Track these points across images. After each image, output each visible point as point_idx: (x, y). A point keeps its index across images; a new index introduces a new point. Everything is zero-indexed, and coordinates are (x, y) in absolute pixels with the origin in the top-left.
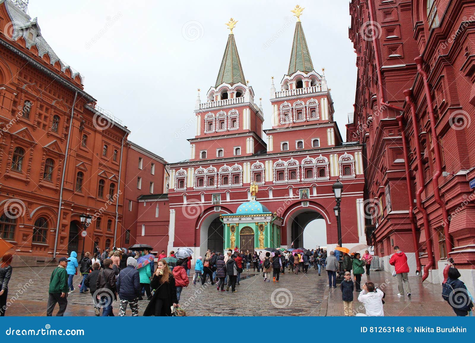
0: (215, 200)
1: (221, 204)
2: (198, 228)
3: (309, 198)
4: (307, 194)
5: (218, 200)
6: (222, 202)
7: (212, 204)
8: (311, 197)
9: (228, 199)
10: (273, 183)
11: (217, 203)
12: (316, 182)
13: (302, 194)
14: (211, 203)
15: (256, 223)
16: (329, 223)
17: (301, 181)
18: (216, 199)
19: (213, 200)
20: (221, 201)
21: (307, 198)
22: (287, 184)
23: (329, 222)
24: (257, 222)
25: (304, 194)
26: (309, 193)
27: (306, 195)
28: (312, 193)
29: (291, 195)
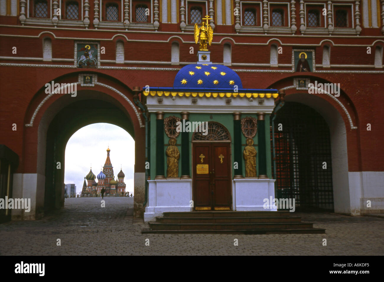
0: (83, 58)
1: (99, 67)
2: (31, 124)
3: (314, 70)
4: (309, 61)
5: (91, 57)
6: (103, 64)
7: (75, 66)
8: (317, 68)
9: (120, 59)
10: (235, 31)
11: (89, 63)
12: (330, 36)
13: (297, 61)
14: (72, 63)
15: (234, 115)
16: (353, 127)
17: (298, 32)
18: (87, 55)
19: (79, 56)
20: (99, 60)
21: (309, 70)
22: (266, 35)
23: (352, 125)
24: (237, 111)
25: (303, 61)
26: (314, 61)
27: (306, 64)
28: (319, 60)
29: (274, 62)
